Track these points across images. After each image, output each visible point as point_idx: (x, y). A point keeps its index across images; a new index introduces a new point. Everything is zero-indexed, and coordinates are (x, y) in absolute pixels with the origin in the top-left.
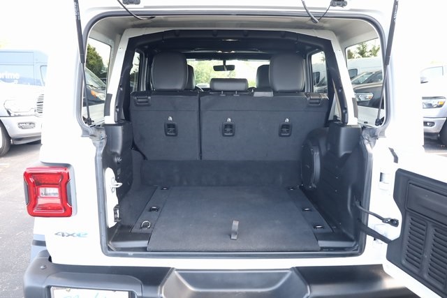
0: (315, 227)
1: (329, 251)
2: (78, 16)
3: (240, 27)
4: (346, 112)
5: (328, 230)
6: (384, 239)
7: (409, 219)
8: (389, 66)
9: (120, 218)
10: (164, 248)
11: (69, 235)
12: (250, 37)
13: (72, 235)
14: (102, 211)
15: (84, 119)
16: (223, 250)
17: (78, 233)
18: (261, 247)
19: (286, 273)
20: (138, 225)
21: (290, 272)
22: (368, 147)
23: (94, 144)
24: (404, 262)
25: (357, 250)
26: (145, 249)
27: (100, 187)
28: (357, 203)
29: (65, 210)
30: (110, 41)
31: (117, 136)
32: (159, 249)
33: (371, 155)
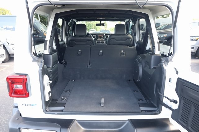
0: (139, 100)
1: (145, 112)
2: (27, 6)
3: (107, 8)
4: (155, 48)
5: (145, 102)
6: (170, 108)
7: (182, 101)
8: (175, 29)
9: (51, 97)
10: (71, 111)
11: (28, 105)
12: (111, 13)
13: (30, 105)
14: (43, 94)
15: (33, 53)
16: (97, 111)
17: (32, 104)
18: (114, 110)
19: (125, 122)
20: (60, 99)
21: (127, 122)
22: (164, 66)
23: (38, 65)
24: (179, 120)
25: (158, 112)
26: (62, 111)
27: (41, 84)
28: (158, 91)
29: (26, 94)
30: (47, 14)
31: (50, 60)
32: (69, 111)
33: (166, 70)
